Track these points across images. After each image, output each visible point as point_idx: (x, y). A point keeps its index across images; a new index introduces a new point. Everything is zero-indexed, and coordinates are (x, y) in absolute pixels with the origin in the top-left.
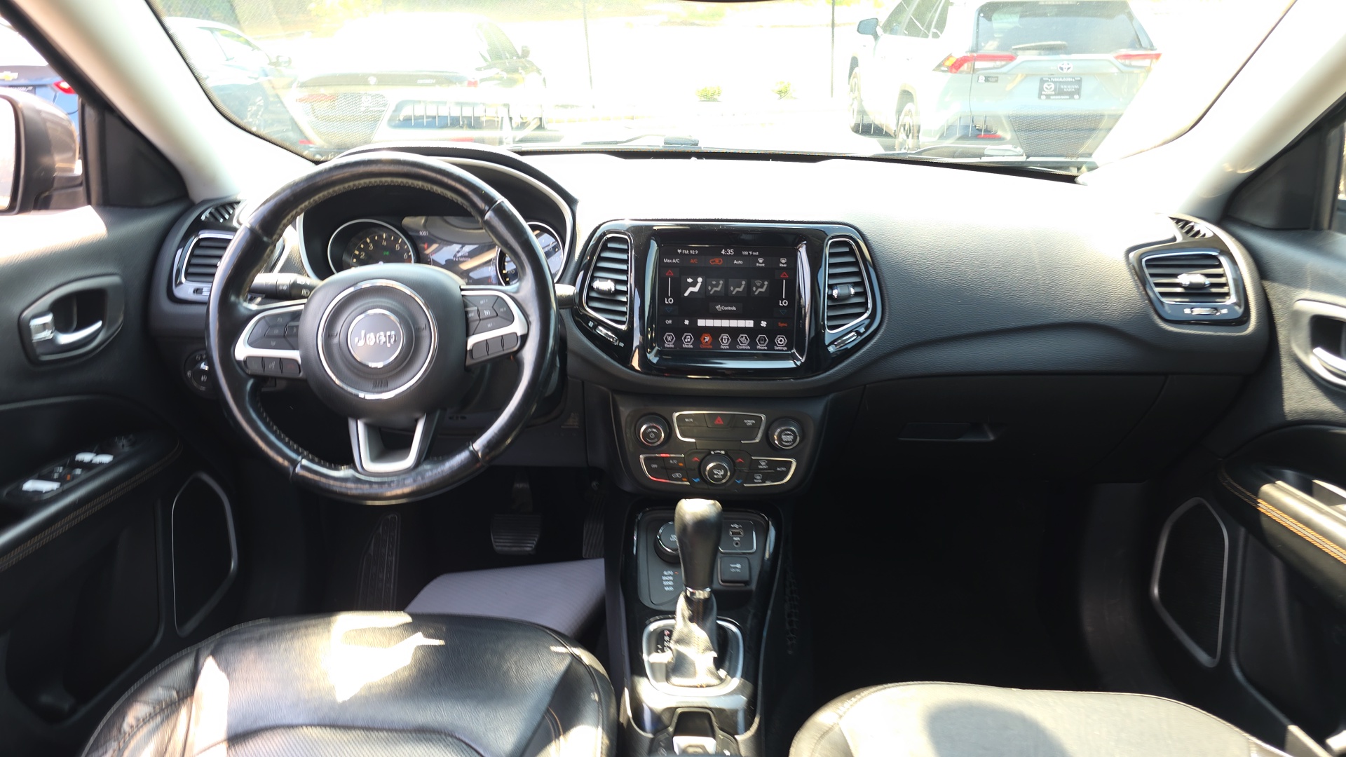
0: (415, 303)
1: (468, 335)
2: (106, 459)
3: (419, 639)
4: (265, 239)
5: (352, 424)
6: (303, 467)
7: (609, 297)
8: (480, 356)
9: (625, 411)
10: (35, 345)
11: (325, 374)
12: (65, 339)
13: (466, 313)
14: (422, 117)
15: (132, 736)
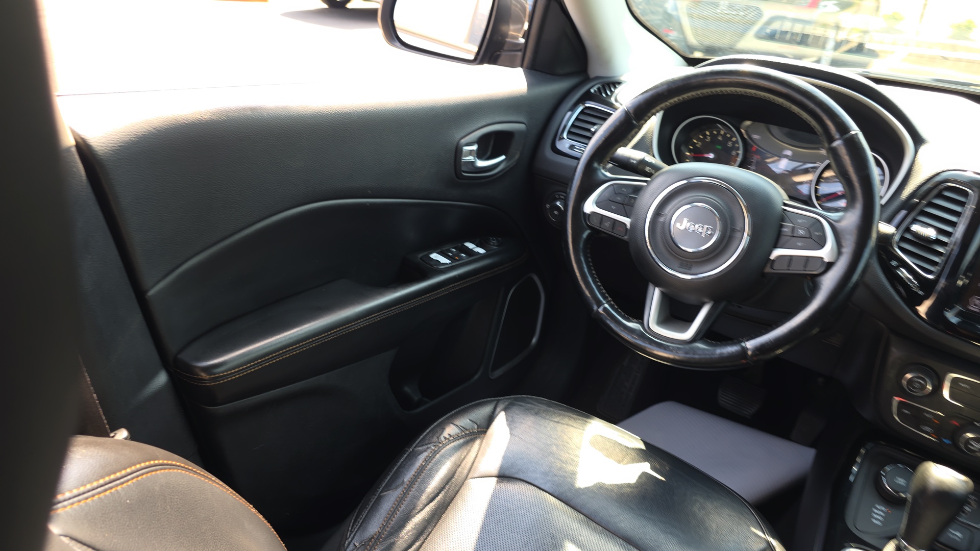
0: (739, 207)
1: (776, 246)
2: (481, 251)
3: (646, 467)
4: (634, 122)
5: (651, 287)
6: (605, 309)
7: (924, 243)
8: (780, 268)
9: (896, 353)
10: (462, 163)
11: (644, 243)
12: (481, 164)
13: (781, 226)
14: (786, 32)
15: (445, 445)
